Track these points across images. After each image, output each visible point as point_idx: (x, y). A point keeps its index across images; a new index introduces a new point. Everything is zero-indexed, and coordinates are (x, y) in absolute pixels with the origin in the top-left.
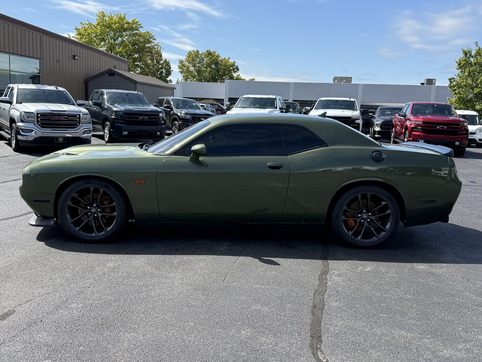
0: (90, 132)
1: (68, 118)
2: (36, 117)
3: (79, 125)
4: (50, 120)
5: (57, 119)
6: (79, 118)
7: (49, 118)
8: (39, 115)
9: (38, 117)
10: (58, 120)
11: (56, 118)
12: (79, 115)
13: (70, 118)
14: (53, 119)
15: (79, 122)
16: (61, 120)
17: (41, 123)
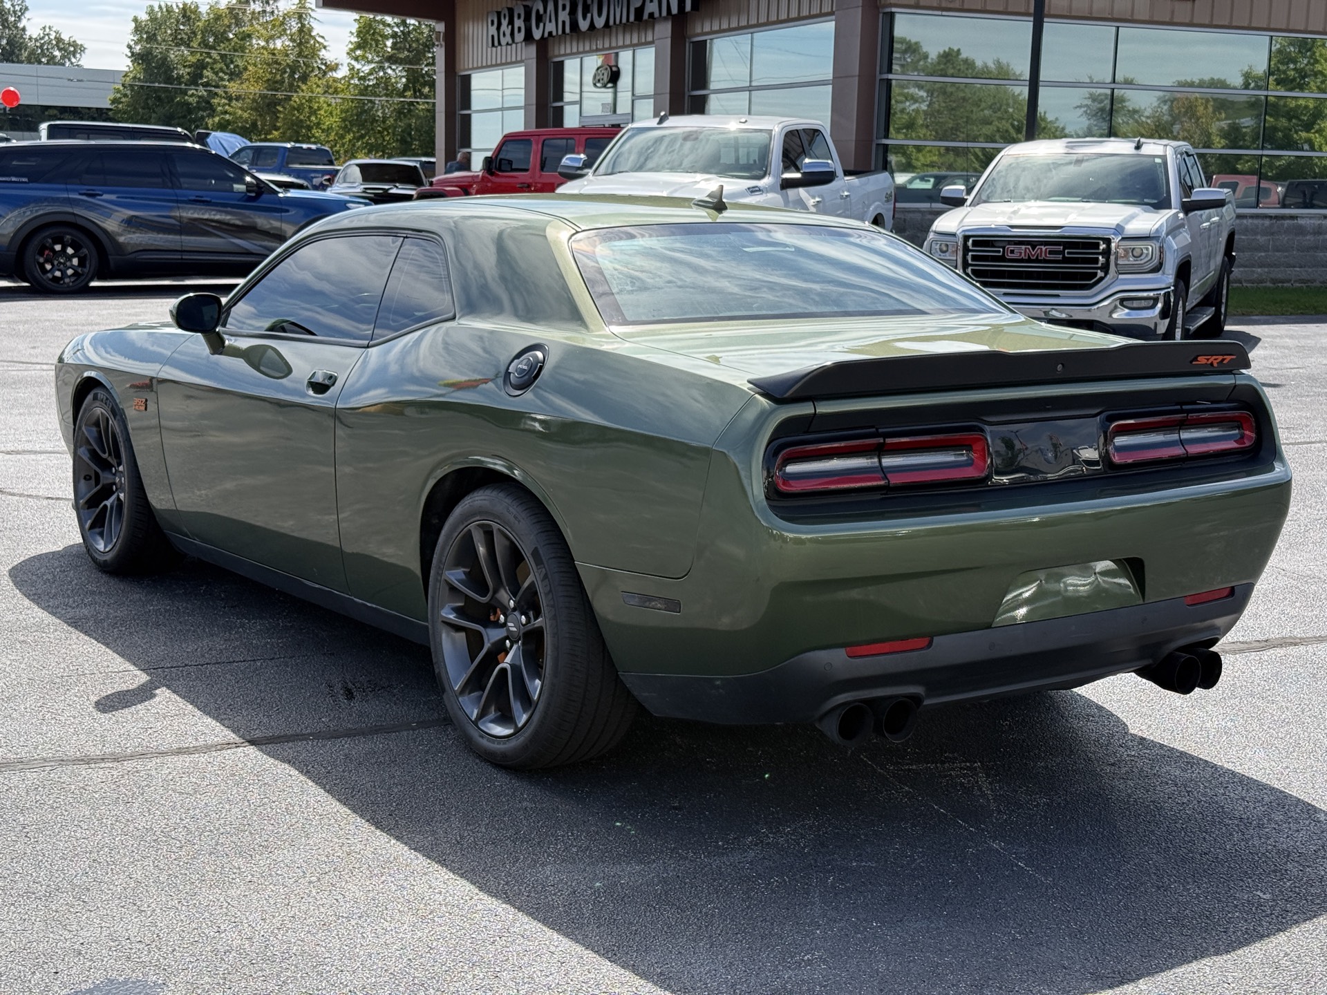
0: (1151, 302)
1: (1062, 252)
2: (961, 248)
3: (1101, 279)
4: (1002, 258)
5: (1023, 255)
6: (1107, 253)
7: (999, 252)
8: (970, 243)
9: (966, 250)
10: (1029, 260)
11: (1021, 253)
12: (1108, 241)
13: (1068, 253)
14: (1010, 256)
15: (1106, 268)
16: (1037, 261)
17: (973, 271)
